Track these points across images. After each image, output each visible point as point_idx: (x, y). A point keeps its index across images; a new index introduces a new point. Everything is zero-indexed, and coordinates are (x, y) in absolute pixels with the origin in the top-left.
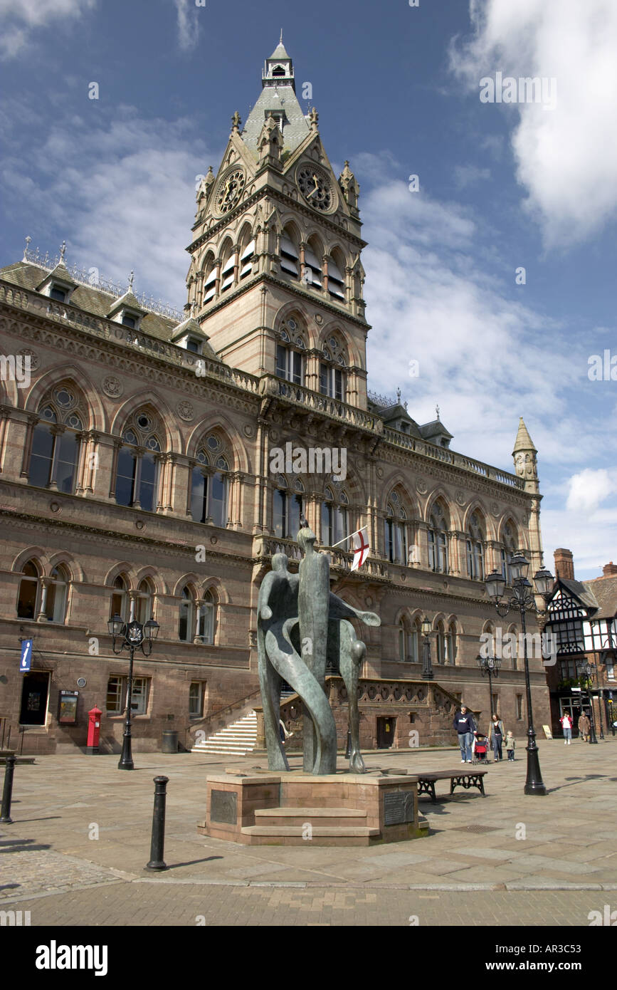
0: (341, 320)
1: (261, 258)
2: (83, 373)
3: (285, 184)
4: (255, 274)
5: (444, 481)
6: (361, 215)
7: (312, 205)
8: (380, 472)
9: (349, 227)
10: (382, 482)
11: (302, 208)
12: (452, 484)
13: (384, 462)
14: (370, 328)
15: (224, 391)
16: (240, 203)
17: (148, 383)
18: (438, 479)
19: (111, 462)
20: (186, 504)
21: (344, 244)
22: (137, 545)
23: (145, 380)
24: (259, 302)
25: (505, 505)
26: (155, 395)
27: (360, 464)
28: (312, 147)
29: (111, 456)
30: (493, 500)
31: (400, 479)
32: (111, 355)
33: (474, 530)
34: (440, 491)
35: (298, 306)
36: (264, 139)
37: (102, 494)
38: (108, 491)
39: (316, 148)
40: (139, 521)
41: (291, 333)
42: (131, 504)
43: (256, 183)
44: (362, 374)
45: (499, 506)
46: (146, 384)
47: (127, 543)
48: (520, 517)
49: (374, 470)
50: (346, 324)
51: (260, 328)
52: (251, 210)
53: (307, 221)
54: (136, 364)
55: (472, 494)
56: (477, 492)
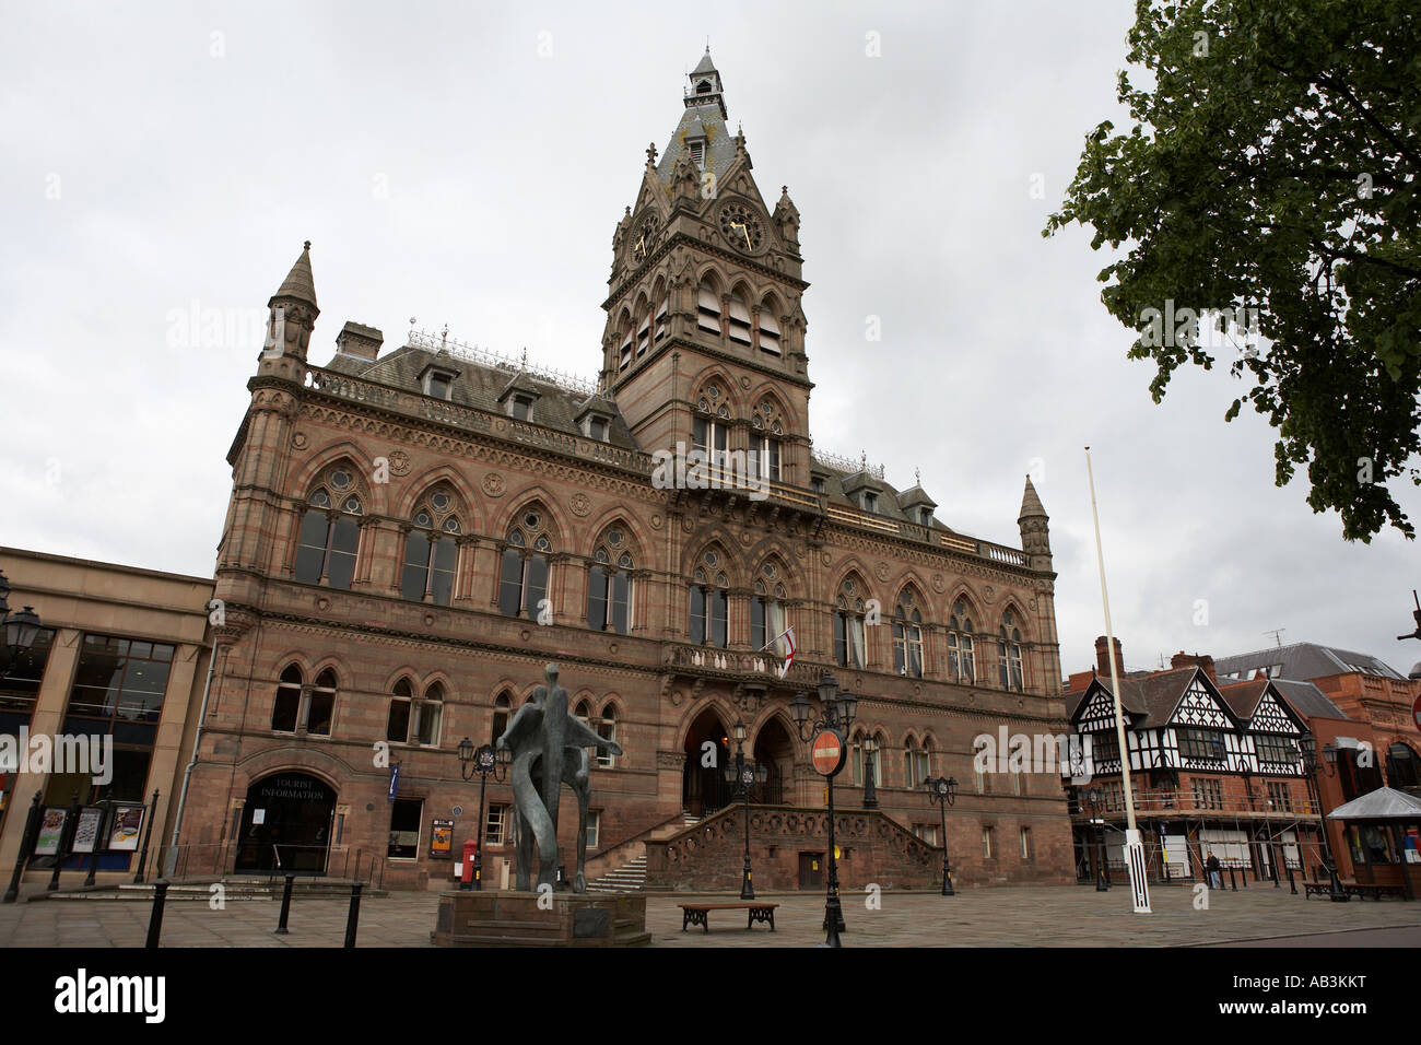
0: (775, 381)
1: (674, 319)
2: (460, 473)
3: (703, 228)
4: (667, 337)
5: (914, 564)
6: (801, 250)
7: (738, 248)
8: (827, 557)
9: (786, 267)
10: (830, 570)
11: (724, 253)
12: (926, 566)
13: (833, 545)
14: (813, 386)
15: (625, 479)
16: (655, 251)
17: (536, 477)
18: (907, 562)
19: (492, 568)
20: (580, 609)
21: (780, 289)
22: (523, 659)
23: (532, 473)
24: (671, 371)
25: (1004, 588)
26: (543, 490)
27: (801, 550)
28: (737, 178)
29: (493, 560)
30: (985, 583)
31: (854, 564)
32: (492, 450)
33: (959, 621)
34: (910, 575)
35: (719, 370)
36: (678, 177)
37: (482, 603)
38: (488, 599)
39: (742, 178)
40: (526, 632)
41: (711, 402)
42: (518, 613)
43: (669, 229)
44: (803, 443)
45: (996, 590)
46: (533, 478)
47: (511, 657)
48: (1026, 602)
49: (819, 556)
50: (781, 384)
51: (671, 402)
52: (665, 262)
53: (732, 268)
54: (520, 457)
55: (955, 577)
56: (961, 574)
